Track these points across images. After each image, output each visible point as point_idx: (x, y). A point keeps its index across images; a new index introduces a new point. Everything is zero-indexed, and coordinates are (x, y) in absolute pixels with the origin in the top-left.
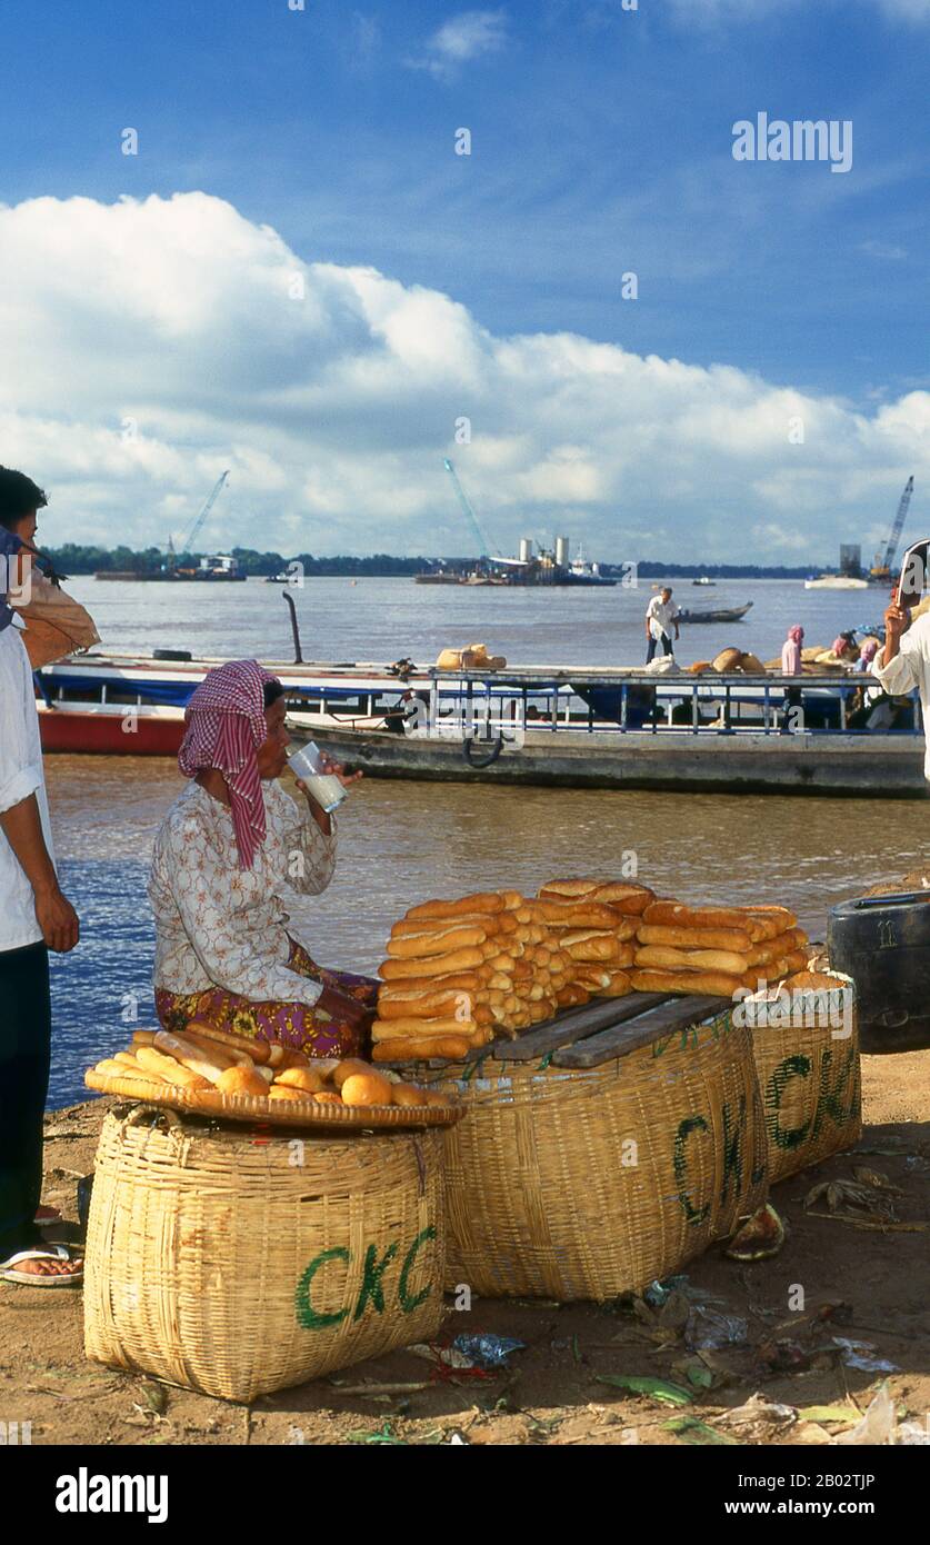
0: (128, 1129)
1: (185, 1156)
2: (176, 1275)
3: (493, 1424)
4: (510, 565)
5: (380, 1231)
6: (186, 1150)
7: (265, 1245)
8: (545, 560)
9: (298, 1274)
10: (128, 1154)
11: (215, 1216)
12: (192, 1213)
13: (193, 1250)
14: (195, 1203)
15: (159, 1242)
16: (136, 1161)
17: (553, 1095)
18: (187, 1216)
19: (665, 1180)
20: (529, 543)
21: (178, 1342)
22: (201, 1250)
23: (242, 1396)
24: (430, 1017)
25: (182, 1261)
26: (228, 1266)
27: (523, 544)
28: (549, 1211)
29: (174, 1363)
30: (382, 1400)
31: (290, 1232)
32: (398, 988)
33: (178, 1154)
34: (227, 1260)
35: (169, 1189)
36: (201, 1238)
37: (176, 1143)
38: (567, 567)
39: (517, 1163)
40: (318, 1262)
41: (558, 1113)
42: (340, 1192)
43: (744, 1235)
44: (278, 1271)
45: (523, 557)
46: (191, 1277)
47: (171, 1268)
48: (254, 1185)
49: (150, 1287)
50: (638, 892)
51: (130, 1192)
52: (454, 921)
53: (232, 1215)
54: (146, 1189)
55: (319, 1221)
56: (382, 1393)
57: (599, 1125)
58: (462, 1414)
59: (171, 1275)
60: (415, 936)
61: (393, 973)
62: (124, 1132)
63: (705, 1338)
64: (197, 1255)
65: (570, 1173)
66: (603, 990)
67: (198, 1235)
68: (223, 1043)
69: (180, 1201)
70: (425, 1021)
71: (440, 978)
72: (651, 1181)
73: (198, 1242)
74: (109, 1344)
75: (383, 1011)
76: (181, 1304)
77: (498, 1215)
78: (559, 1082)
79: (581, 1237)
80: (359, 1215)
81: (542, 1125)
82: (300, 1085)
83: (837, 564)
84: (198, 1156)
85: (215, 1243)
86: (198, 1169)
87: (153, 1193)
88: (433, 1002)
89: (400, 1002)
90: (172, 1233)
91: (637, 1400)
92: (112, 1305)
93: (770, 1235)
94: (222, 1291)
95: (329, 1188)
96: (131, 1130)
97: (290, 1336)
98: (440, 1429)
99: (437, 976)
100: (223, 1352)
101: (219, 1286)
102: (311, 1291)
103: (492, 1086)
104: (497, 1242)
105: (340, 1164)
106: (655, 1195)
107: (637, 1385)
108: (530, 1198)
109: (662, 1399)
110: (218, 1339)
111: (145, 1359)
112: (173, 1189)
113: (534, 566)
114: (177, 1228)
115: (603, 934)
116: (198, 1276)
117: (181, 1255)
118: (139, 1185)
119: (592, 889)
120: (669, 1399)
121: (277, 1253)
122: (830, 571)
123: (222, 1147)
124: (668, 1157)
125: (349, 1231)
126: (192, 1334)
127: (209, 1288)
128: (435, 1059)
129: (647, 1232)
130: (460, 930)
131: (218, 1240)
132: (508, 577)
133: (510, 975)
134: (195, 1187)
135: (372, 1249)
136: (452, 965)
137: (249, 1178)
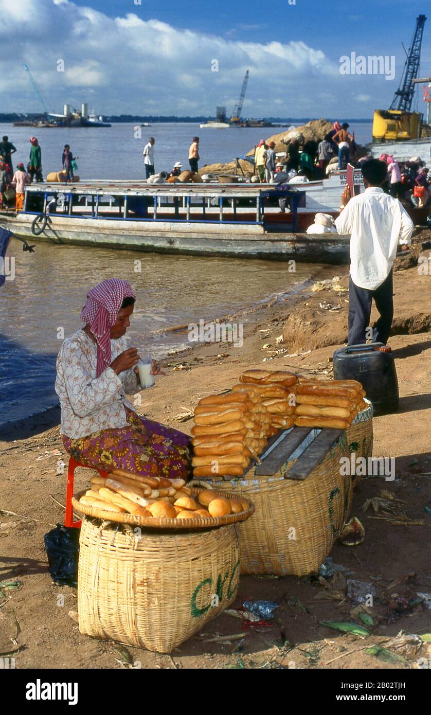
0: (103, 531)
1: (136, 545)
2: (135, 600)
3: (288, 655)
4: (58, 117)
5: (223, 568)
6: (137, 542)
7: (177, 583)
8: (76, 115)
9: (191, 594)
10: (104, 544)
11: (153, 572)
12: (141, 571)
13: (143, 588)
14: (142, 566)
15: (125, 583)
16: (109, 546)
17: (278, 487)
18: (139, 572)
19: (326, 520)
20: (68, 106)
21: (135, 630)
22: (147, 588)
23: (167, 651)
24: (222, 455)
25: (138, 593)
26: (160, 594)
27: (65, 107)
28: (277, 539)
29: (133, 638)
30: (227, 643)
31: (188, 576)
32: (204, 441)
33: (133, 544)
34: (160, 592)
35: (128, 560)
36: (146, 582)
37: (131, 539)
38: (87, 117)
39: (263, 518)
40: (199, 587)
41: (281, 494)
42: (207, 554)
43: (346, 532)
44: (183, 594)
45: (65, 113)
46: (143, 600)
47: (132, 597)
48: (171, 556)
49: (121, 605)
50: (291, 377)
51: (107, 561)
52: (226, 406)
53: (161, 571)
54: (116, 561)
55: (200, 569)
56: (227, 640)
57: (299, 499)
58: (270, 650)
59: (132, 600)
60: (208, 415)
61: (199, 432)
62: (101, 532)
63: (358, 596)
64: (145, 590)
65: (287, 521)
66: (284, 426)
67: (145, 581)
68: (134, 480)
69: (135, 566)
70: (220, 457)
71: (223, 436)
72: (321, 521)
73: (145, 584)
74: (97, 630)
75: (197, 452)
76: (137, 613)
77: (252, 541)
78: (280, 481)
79: (292, 549)
80: (215, 562)
81: (273, 500)
82: (188, 507)
83: (215, 115)
84: (143, 544)
85: (154, 584)
86: (143, 551)
87: (120, 562)
88: (223, 448)
89: (207, 448)
90: (132, 581)
91: (346, 635)
92: (99, 613)
93: (358, 531)
94: (158, 606)
95: (203, 553)
96: (105, 532)
97: (187, 622)
98: (268, 663)
99: (222, 434)
100: (159, 633)
101: (156, 604)
102: (197, 600)
103: (249, 484)
104: (251, 553)
105: (208, 541)
106: (322, 527)
107: (344, 628)
108: (269, 533)
109: (357, 634)
110: (156, 626)
111: (116, 636)
112: (131, 560)
113: (70, 118)
114: (134, 579)
115: (281, 401)
116: (146, 600)
117: (137, 591)
118: (112, 558)
119: (268, 375)
120: (359, 634)
121: (182, 586)
122: (211, 119)
123: (154, 539)
124: (327, 509)
125: (211, 571)
126: (144, 626)
127: (151, 605)
128: (227, 476)
129: (320, 543)
130: (231, 412)
131: (155, 583)
132: (57, 123)
133: (253, 430)
134: (143, 559)
135: (220, 576)
136: (229, 429)
137: (168, 553)
